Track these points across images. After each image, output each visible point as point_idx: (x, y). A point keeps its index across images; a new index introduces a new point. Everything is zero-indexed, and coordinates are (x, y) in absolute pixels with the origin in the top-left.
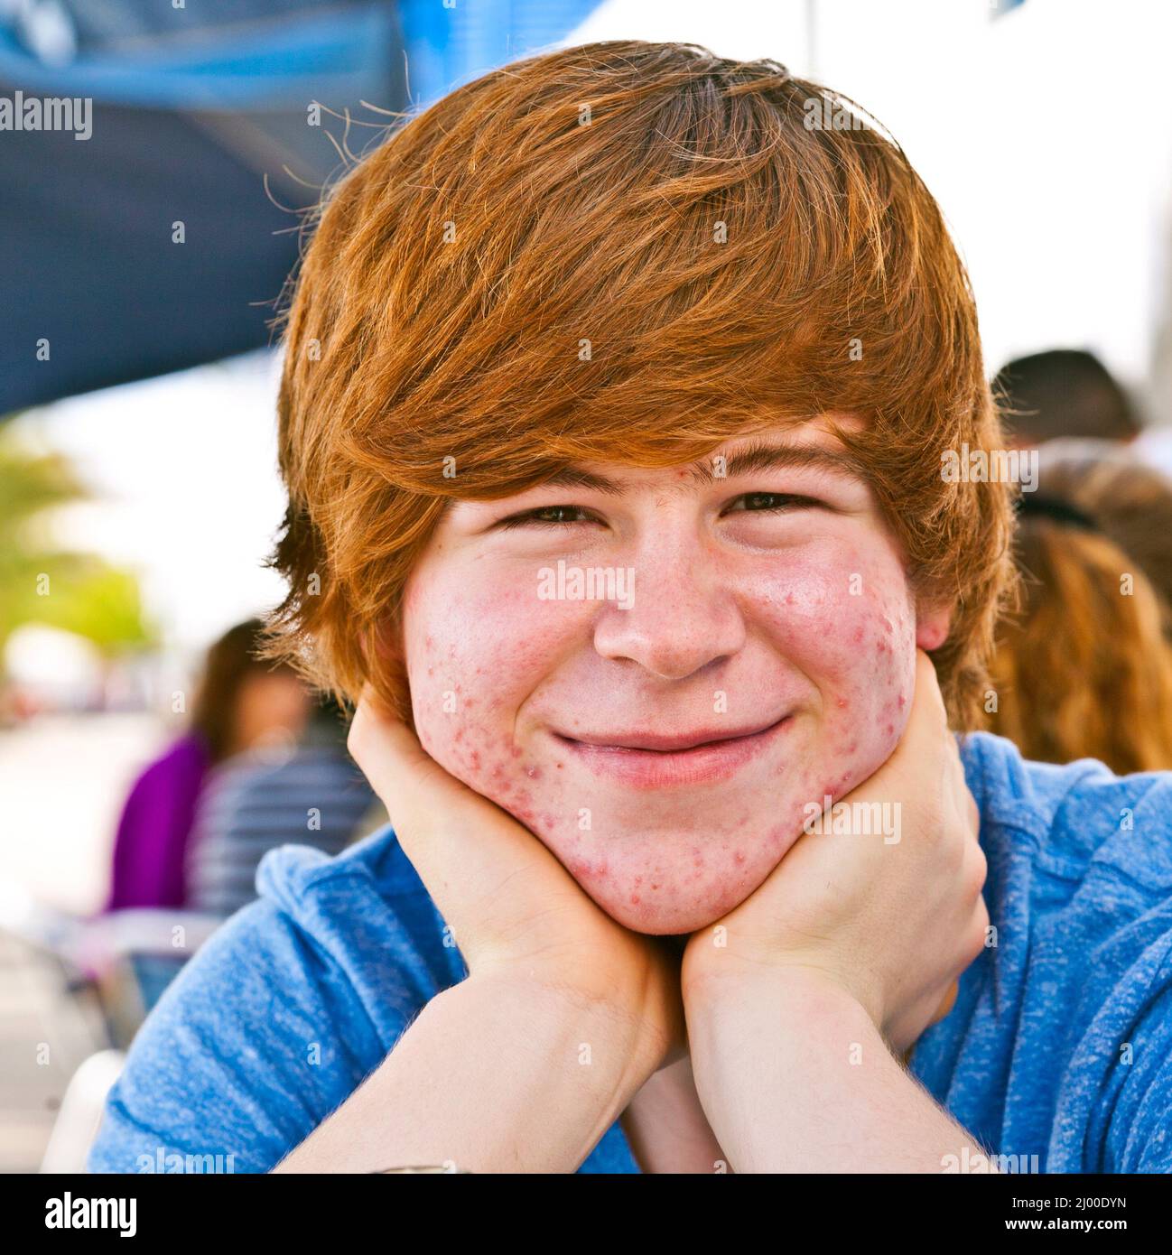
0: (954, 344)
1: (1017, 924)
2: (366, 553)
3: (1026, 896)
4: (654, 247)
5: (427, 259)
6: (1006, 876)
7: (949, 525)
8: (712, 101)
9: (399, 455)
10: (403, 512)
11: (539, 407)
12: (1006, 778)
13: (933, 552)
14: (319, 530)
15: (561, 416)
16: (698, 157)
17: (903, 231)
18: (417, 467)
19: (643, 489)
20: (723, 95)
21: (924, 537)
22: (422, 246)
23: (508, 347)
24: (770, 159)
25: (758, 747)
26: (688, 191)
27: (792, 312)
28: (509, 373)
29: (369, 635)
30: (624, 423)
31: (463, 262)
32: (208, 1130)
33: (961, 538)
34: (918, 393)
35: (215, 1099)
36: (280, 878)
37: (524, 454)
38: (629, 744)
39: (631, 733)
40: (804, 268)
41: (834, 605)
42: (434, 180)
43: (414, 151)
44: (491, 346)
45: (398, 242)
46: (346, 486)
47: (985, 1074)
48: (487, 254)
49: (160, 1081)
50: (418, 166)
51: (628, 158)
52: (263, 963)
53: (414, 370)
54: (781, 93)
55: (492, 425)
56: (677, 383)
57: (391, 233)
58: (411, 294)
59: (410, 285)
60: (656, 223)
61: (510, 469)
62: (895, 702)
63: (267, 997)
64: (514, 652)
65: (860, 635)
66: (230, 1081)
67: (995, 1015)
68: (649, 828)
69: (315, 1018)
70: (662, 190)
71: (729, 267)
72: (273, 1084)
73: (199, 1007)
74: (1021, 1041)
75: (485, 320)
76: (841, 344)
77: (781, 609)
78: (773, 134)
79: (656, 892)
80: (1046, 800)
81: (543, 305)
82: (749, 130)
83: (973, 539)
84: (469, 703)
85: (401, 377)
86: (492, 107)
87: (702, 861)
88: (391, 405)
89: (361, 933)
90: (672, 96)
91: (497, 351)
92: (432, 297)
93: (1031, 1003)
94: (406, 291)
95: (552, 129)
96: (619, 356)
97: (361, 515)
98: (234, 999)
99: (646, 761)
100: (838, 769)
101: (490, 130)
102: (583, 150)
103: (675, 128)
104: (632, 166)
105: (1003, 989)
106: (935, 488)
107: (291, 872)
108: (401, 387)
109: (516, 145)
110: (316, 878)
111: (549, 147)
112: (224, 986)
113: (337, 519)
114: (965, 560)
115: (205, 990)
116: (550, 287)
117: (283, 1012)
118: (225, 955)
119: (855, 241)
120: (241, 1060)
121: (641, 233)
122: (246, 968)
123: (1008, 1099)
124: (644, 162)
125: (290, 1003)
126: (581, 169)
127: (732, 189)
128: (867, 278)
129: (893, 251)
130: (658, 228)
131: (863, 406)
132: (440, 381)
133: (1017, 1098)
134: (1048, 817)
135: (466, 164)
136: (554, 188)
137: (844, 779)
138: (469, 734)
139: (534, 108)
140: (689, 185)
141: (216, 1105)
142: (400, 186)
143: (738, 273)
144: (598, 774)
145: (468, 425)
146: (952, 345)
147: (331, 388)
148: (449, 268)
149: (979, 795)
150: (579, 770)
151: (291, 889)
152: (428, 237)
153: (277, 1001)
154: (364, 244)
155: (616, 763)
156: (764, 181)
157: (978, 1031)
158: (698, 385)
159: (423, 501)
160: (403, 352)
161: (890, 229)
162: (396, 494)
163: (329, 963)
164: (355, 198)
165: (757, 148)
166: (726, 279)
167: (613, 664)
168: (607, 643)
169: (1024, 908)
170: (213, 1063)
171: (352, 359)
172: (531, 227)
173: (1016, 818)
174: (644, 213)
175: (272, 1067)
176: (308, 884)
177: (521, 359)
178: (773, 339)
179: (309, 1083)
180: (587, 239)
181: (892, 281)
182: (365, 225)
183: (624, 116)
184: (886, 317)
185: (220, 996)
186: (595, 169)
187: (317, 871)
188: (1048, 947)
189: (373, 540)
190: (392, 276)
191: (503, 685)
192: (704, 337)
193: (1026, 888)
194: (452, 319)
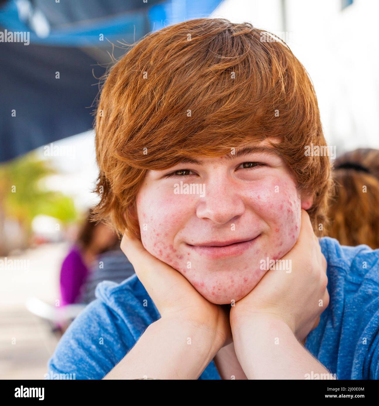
0: (310, 112)
1: (340, 298)
2: (123, 187)
3: (343, 289)
4: (210, 87)
5: (138, 94)
6: (336, 283)
7: (310, 170)
8: (228, 38)
9: (132, 157)
10: (134, 174)
11: (176, 140)
12: (335, 251)
13: (305, 180)
14: (108, 180)
15: (182, 142)
16: (223, 57)
17: (291, 77)
18: (138, 161)
19: (209, 163)
20: (231, 36)
21: (302, 175)
22: (137, 89)
23: (165, 121)
24: (247, 56)
25: (251, 245)
26: (220, 68)
27: (255, 106)
28: (165, 129)
29: (126, 213)
30: (203, 144)
31: (150, 94)
32: (81, 372)
33: (314, 174)
34: (298, 129)
35: (83, 362)
36: (102, 291)
37: (172, 155)
38: (210, 245)
39: (210, 242)
40: (259, 91)
41: (273, 198)
42: (140, 68)
43: (133, 58)
44: (159, 120)
45: (129, 88)
46: (116, 166)
47: (331, 347)
48: (157, 91)
49: (65, 357)
50: (135, 63)
51: (201, 58)
52: (97, 319)
53: (135, 129)
54: (250, 34)
55: (161, 146)
56: (220, 130)
57: (127, 85)
58: (133, 105)
59: (133, 101)
60: (210, 79)
61: (167, 160)
62: (295, 228)
63: (99, 329)
64: (171, 218)
65: (282, 207)
66: (87, 356)
67: (333, 327)
68: (217, 271)
69: (114, 335)
70: (212, 68)
71: (234, 93)
72: (101, 356)
73: (77, 333)
74: (342, 336)
75: (157, 113)
76: (272, 115)
77: (256, 200)
78: (247, 48)
79: (219, 291)
80: (349, 258)
81: (175, 107)
82: (240, 47)
83: (318, 174)
84: (158, 235)
85: (131, 131)
86: (158, 43)
87: (233, 281)
88: (128, 140)
89: (128, 307)
90: (215, 37)
91: (161, 122)
92: (140, 105)
93: (345, 324)
94: (132, 104)
95: (176, 50)
96: (200, 122)
97: (120, 175)
98: (88, 330)
99: (216, 250)
100: (277, 251)
101: (157, 51)
102: (186, 56)
103: (215, 48)
104: (202, 61)
105: (336, 319)
106: (305, 160)
107: (106, 289)
108: (132, 134)
109: (165, 55)
110: (114, 291)
111: (175, 56)
112: (85, 326)
113: (114, 177)
114: (316, 181)
115: (79, 328)
116: (177, 101)
117: (104, 333)
118: (86, 317)
119: (275, 81)
120: (91, 349)
121: (206, 82)
122: (92, 321)
123: (339, 355)
124: (206, 59)
125: (106, 330)
126: (186, 63)
127: (234, 67)
128: (279, 93)
129: (288, 84)
130: (211, 80)
131: (280, 134)
132: (144, 132)
133: (341, 354)
134: (349, 263)
135: (150, 62)
136: (177, 69)
137: (279, 254)
138: (159, 244)
139: (170, 43)
140: (220, 66)
141: (83, 363)
142: (129, 69)
143: (237, 94)
144: (201, 255)
145: (153, 146)
146: (309, 113)
147: (110, 135)
148: (145, 96)
149: (327, 257)
150: (195, 254)
151: (106, 295)
152: (138, 86)
153: (102, 330)
154: (119, 89)
155: (206, 251)
156: (245, 64)
157: (328, 333)
158: (226, 131)
159: (139, 171)
160: (131, 123)
161: (287, 76)
162: (131, 168)
163: (118, 317)
164: (116, 74)
165: (242, 53)
166: (233, 96)
167: (203, 221)
168: (200, 213)
169: (342, 293)
170: (82, 350)
171: (116, 126)
172: (170, 82)
173: (339, 264)
174: (206, 76)
175: (101, 351)
176: (111, 293)
177: (169, 124)
178: (249, 115)
179: (112, 355)
180: (188, 85)
181: (288, 93)
182: (119, 82)
183: (199, 45)
184: (286, 105)
185: (84, 329)
186: (190, 62)
187: (114, 289)
188: (350, 306)
189: (124, 183)
190: (127, 99)
191: (168, 229)
192: (227, 115)
193: (343, 286)
194: (147, 112)
